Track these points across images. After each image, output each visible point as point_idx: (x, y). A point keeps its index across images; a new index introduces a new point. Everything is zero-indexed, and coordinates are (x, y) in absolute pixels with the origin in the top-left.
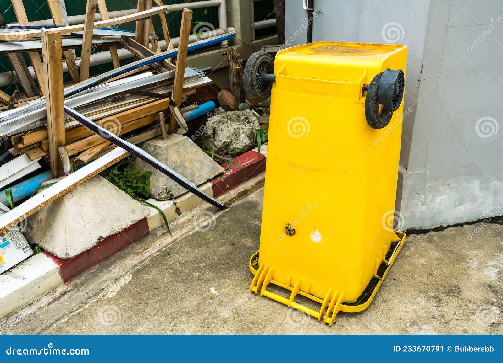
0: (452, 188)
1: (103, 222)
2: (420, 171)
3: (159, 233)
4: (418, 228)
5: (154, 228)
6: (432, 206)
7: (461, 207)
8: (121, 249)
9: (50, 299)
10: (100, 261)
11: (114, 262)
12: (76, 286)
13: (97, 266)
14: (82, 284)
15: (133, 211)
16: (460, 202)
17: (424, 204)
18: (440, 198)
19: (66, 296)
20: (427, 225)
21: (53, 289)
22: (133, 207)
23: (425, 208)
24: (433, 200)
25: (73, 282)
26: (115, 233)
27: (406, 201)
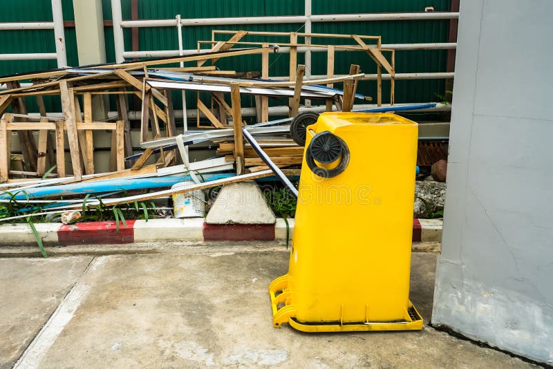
0: (499, 300)
1: (238, 212)
2: (455, 262)
3: (281, 243)
4: (455, 330)
5: (279, 237)
6: (473, 311)
7: (516, 332)
8: (249, 240)
9: (191, 243)
10: (231, 240)
11: (239, 245)
12: (207, 245)
13: (228, 242)
14: (211, 246)
15: (262, 215)
16: (513, 324)
17: (461, 302)
18: (483, 305)
19: (199, 247)
20: (467, 332)
21: (197, 240)
22: (264, 213)
23: (462, 309)
24: (473, 303)
25: (209, 243)
26: (242, 223)
27: (440, 289)
